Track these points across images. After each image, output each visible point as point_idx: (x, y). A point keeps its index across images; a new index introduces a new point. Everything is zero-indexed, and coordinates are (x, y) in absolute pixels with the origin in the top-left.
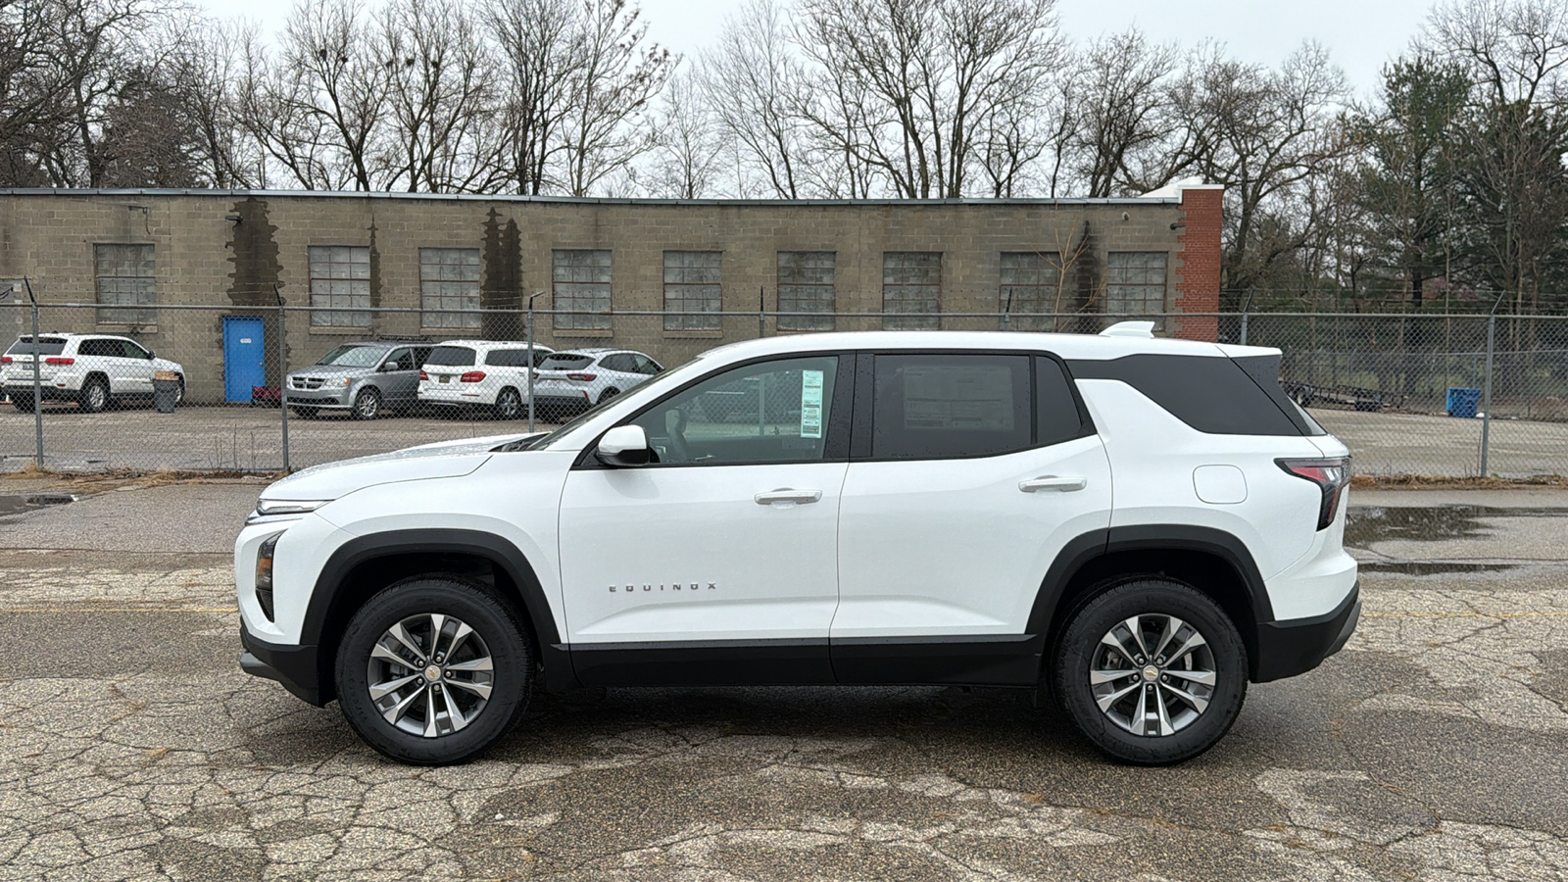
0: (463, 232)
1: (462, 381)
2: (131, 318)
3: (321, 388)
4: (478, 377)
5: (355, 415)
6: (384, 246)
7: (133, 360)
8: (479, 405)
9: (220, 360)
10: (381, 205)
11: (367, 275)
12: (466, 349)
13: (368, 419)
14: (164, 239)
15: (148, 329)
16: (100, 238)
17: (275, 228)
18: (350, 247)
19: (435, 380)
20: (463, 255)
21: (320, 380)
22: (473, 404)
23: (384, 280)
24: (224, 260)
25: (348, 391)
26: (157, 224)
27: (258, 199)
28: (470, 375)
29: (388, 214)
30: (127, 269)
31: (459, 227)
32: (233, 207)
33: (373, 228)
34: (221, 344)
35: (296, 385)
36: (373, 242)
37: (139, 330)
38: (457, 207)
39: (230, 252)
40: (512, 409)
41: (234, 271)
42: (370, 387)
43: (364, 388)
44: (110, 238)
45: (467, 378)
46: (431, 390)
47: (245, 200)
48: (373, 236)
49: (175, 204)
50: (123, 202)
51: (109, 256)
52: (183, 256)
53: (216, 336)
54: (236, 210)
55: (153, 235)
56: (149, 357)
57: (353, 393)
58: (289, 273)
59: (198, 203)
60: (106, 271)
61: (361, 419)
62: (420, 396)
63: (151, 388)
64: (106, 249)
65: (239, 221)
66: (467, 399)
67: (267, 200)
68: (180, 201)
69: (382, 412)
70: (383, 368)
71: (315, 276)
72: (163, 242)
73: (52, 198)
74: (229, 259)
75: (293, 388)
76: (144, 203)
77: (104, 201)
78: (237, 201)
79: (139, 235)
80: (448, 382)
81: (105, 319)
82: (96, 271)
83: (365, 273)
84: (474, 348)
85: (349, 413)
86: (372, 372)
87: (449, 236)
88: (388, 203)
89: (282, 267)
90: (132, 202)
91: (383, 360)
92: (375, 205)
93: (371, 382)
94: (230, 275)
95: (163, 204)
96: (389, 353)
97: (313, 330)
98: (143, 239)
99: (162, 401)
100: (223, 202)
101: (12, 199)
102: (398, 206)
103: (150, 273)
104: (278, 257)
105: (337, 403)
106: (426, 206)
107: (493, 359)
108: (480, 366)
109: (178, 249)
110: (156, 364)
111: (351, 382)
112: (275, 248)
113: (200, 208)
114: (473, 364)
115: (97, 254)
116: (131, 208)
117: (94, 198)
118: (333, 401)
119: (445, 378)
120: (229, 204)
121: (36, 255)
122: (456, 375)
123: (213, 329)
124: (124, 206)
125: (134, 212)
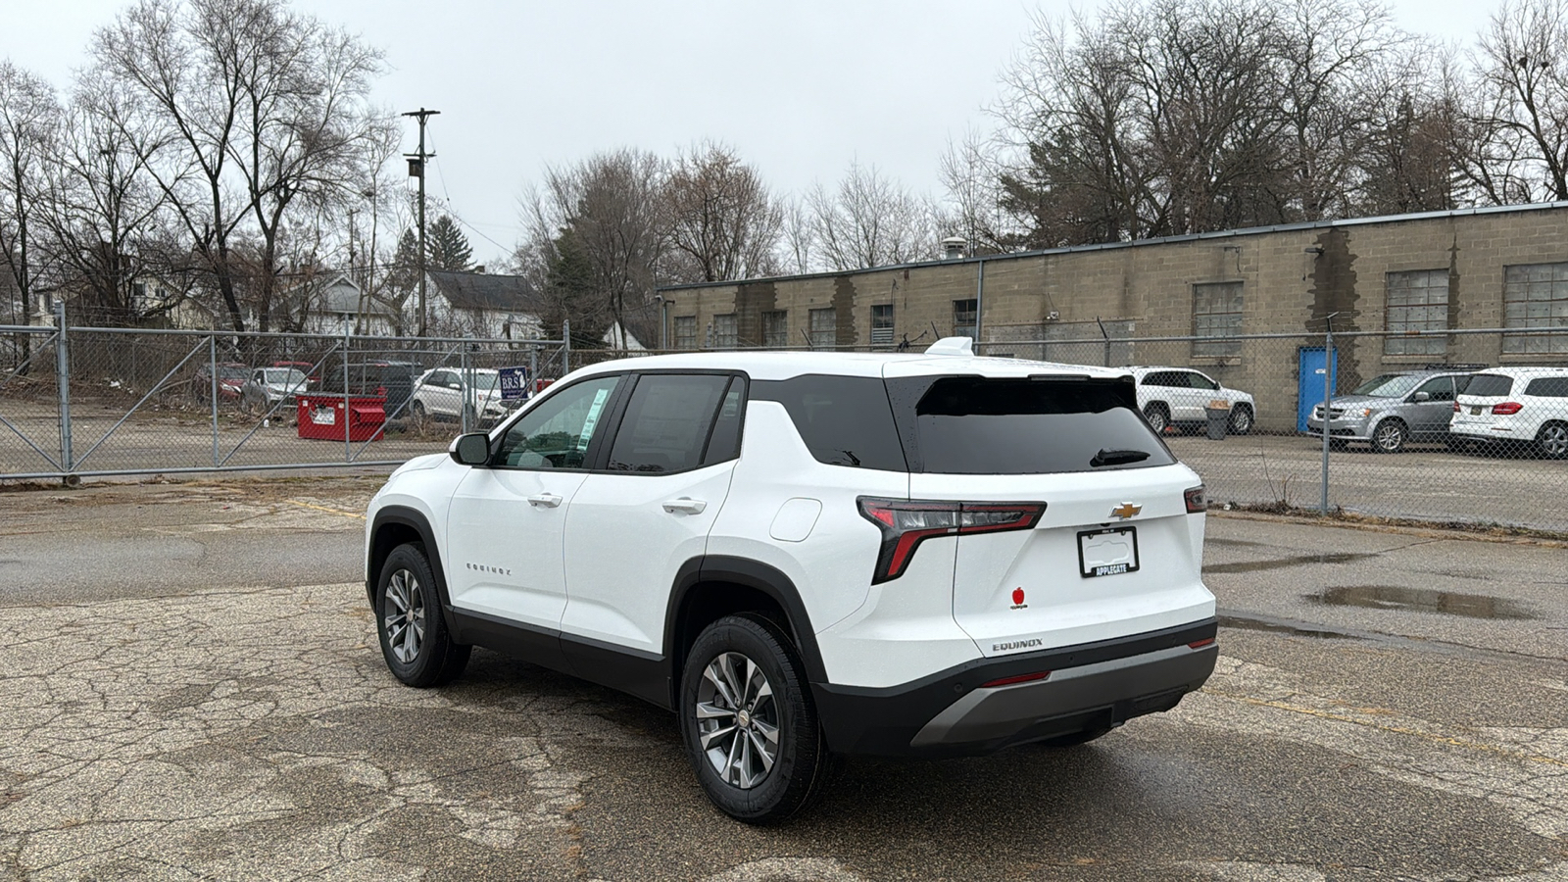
0: (1557, 244)
1: (1493, 413)
2: (1220, 351)
3: (1341, 418)
4: (1515, 408)
5: (1374, 447)
6: (1466, 266)
7: (1196, 390)
8: (1510, 440)
9: (1295, 391)
10: (1466, 222)
11: (1445, 300)
12: (1501, 376)
13: (1387, 451)
14: (1252, 276)
15: (1232, 362)
16: (1199, 279)
17: (1355, 257)
18: (1429, 271)
19: (1466, 411)
20: (1557, 270)
21: (1341, 411)
22: (1502, 439)
23: (1463, 303)
24: (1305, 293)
25: (1367, 421)
26: (1247, 262)
27: (1340, 229)
28: (1503, 406)
29: (1472, 232)
30: (1220, 306)
31: (1553, 239)
32: (1316, 239)
33: (1454, 249)
34: (1297, 375)
35: (1319, 415)
36: (1453, 263)
37: (1225, 362)
38: (1551, 216)
39: (1310, 284)
40: (1560, 447)
41: (1313, 302)
42: (1394, 418)
43: (1387, 419)
44: (1207, 278)
45: (1499, 410)
46: (1464, 423)
47: (1327, 231)
48: (1454, 256)
49: (1264, 242)
50: (1220, 244)
51: (1206, 294)
52: (1268, 291)
53: (1292, 367)
54: (1319, 242)
55: (1243, 273)
56: (1216, 387)
57: (1373, 425)
58: (1366, 301)
59: (1284, 238)
60: (1203, 309)
61: (1380, 451)
62: (1452, 430)
63: (1204, 416)
64: (1205, 289)
65: (1320, 252)
66: (1498, 434)
67: (1349, 229)
68: (1268, 238)
69: (1406, 446)
70: (1413, 399)
71: (1393, 303)
72: (1251, 279)
73: (1163, 246)
74: (1309, 291)
75: (1316, 418)
76: (1237, 243)
77: (1204, 245)
78: (1320, 233)
79: (1232, 274)
80: (1479, 414)
81: (1199, 353)
82: (1194, 309)
83: (1442, 298)
84: (1511, 375)
85: (1368, 446)
86: (1400, 403)
87: (1541, 249)
88: (1474, 219)
89: (1358, 296)
90: (1228, 243)
91: (1415, 388)
92: (1458, 224)
93: (1395, 413)
94: (1310, 307)
95: (1253, 243)
96: (1424, 382)
97: (1386, 359)
98: (1234, 277)
99: (1213, 429)
100: (1305, 235)
101: (1133, 250)
102: (1484, 222)
103: (1239, 309)
104: (1355, 286)
105: (1353, 434)
106: (1517, 219)
107: (1536, 388)
108: (1516, 396)
109: (1264, 284)
110: (1221, 395)
111: (1371, 412)
112: (1354, 275)
113: (1286, 243)
114: (1507, 394)
115: (1195, 293)
116: (1226, 249)
117: (1196, 242)
118: (1351, 432)
119: (1477, 409)
120: (1313, 237)
121: (1148, 298)
122: (1487, 407)
123: (1291, 360)
124: (1220, 247)
125: (1229, 252)
